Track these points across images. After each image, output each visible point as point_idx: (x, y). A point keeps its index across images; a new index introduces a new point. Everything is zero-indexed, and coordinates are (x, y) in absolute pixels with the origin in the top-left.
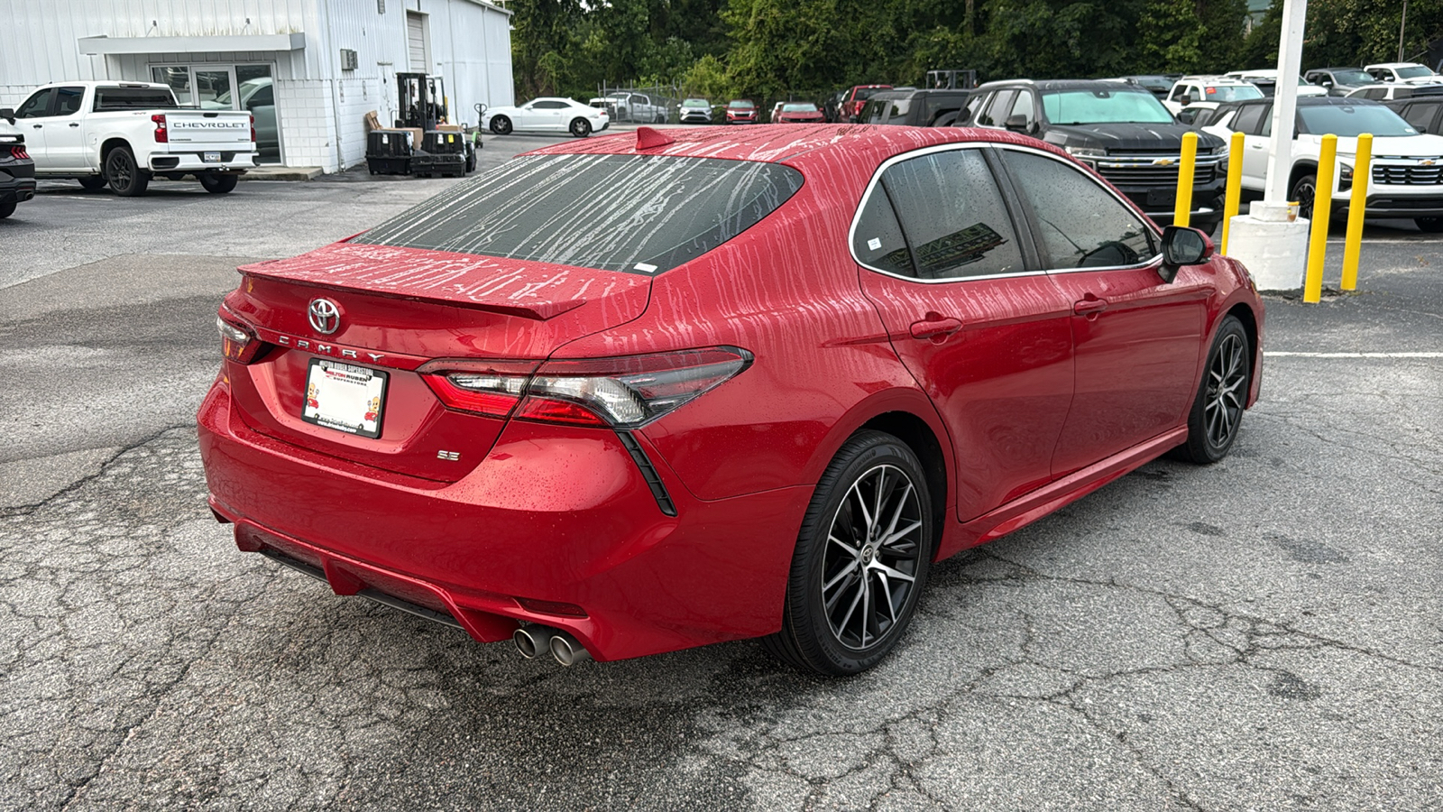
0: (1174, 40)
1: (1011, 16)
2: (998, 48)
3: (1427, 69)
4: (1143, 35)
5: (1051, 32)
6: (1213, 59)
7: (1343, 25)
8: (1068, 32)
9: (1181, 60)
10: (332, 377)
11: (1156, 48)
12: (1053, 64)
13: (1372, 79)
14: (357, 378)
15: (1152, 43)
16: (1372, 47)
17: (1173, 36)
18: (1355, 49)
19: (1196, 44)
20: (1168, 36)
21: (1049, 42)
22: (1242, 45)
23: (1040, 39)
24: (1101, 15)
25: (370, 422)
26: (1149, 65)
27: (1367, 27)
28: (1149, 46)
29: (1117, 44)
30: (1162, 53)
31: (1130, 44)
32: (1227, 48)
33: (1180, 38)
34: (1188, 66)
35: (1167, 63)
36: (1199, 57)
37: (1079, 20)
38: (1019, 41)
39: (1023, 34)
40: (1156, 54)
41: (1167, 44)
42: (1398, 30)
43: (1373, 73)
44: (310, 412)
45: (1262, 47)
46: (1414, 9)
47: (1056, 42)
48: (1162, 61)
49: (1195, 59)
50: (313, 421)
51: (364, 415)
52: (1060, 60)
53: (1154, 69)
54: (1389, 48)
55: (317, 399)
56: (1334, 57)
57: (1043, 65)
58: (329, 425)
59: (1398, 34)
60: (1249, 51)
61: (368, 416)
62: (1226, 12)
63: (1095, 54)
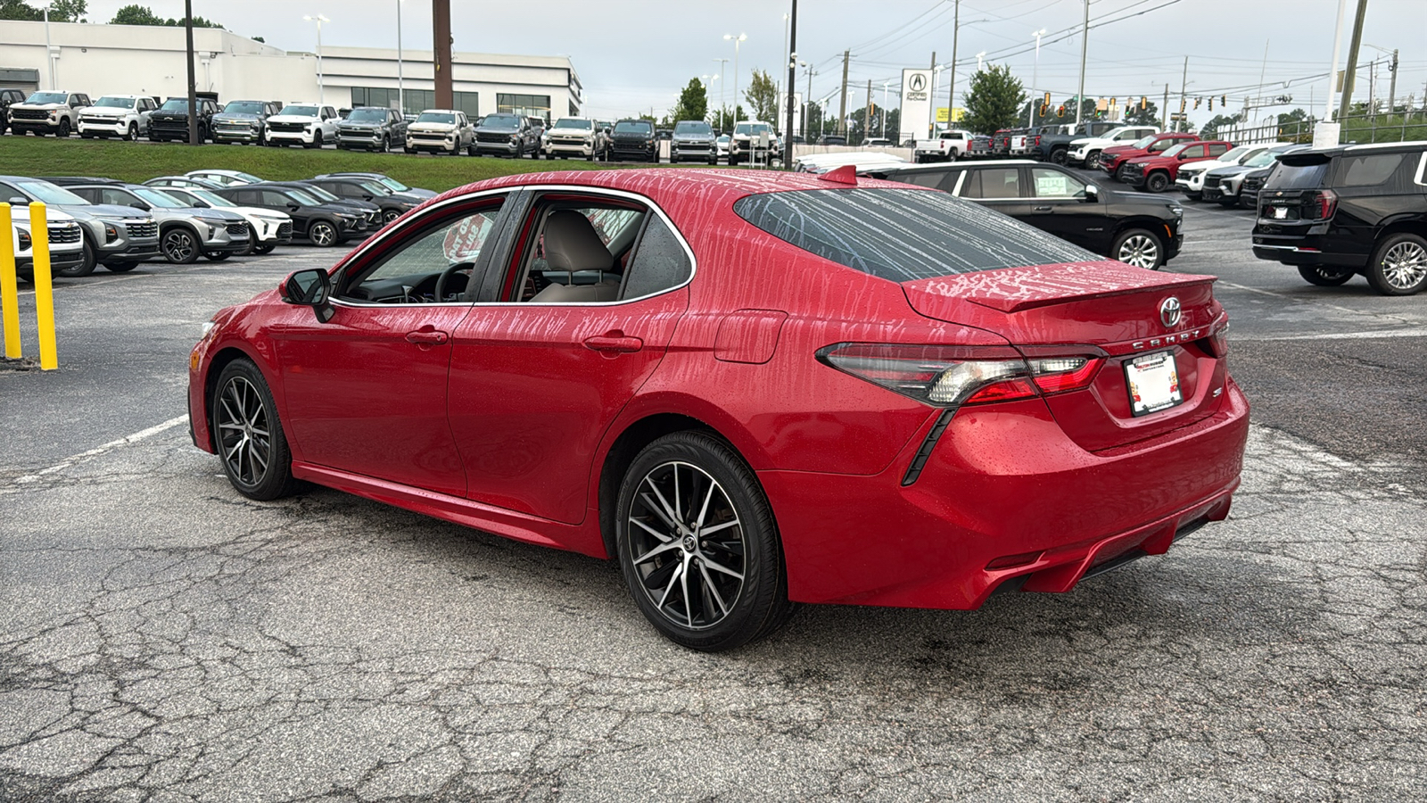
10: (1141, 370)
14: (1157, 363)
25: (1174, 393)
44: (1138, 407)
50: (1146, 411)
51: (1169, 389)
55: (1139, 394)
58: (1158, 409)
61: (1172, 389)
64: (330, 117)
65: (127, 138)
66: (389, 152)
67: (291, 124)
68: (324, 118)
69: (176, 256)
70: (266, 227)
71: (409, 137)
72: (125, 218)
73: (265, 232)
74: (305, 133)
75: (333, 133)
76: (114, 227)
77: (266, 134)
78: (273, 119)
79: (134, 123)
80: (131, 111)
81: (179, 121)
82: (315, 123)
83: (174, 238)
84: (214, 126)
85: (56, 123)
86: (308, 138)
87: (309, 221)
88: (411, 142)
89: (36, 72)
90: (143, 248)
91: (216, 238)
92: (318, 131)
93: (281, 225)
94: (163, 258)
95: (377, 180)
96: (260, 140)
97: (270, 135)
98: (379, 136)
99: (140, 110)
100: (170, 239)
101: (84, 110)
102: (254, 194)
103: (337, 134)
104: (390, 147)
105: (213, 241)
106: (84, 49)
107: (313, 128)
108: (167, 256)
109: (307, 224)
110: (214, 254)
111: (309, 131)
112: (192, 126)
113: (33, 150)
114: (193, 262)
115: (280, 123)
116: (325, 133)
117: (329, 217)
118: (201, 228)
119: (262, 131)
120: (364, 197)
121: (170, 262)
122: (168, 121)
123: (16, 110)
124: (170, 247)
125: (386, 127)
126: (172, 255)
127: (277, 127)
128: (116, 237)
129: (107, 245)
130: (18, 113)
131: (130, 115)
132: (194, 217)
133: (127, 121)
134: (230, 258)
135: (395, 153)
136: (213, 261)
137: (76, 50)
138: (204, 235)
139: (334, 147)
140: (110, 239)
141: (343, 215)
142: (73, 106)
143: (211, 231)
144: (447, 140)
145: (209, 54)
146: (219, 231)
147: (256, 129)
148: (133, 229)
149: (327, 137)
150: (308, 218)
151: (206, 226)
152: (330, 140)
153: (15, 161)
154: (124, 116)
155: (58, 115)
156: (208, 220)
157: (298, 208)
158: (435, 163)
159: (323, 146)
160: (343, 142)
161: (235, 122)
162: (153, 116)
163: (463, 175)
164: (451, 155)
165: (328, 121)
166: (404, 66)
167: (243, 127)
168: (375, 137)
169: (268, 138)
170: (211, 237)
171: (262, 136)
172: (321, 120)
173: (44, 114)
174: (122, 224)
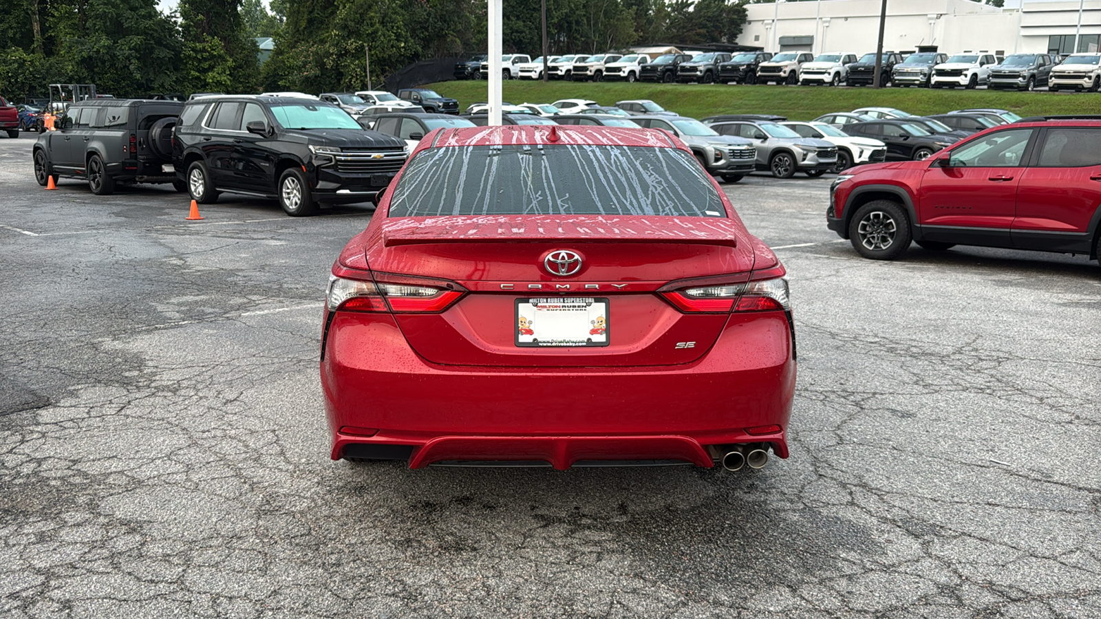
0: (211, 68)
1: (77, 42)
2: (70, 67)
3: (392, 96)
4: (187, 63)
5: (114, 57)
6: (240, 82)
7: (329, 63)
8: (128, 58)
9: (219, 83)
11: (197, 74)
12: (119, 82)
13: (363, 102)
15: (194, 70)
16: (351, 79)
17: (210, 65)
18: (339, 80)
19: (228, 72)
20: (206, 65)
21: (112, 65)
22: (259, 74)
23: (103, 62)
24: (153, 48)
26: (193, 86)
27: (345, 66)
28: (192, 72)
29: (168, 69)
30: (202, 78)
31: (176, 69)
32: (249, 76)
33: (214, 67)
34: (223, 88)
35: (208, 84)
36: (230, 80)
37: (134, 48)
38: (87, 62)
39: (90, 58)
40: (198, 78)
41: (205, 71)
42: (365, 69)
43: (362, 97)
45: (274, 76)
46: (372, 55)
47: (119, 65)
48: (203, 83)
49: (229, 82)
52: (124, 79)
53: (198, 88)
54: (361, 81)
56: (326, 85)
57: (111, 82)
59: (365, 72)
60: (265, 78)
62: (245, 49)
63: (152, 76)
64: (988, 63)
65: (831, 84)
66: (1033, 90)
67: (952, 70)
68: (982, 64)
69: (779, 172)
70: (861, 153)
71: (1051, 77)
72: (730, 145)
73: (860, 156)
74: (963, 77)
75: (986, 76)
76: (720, 151)
77: (932, 78)
78: (938, 67)
79: (838, 73)
80: (837, 64)
81: (868, 71)
82: (973, 68)
83: (780, 160)
84: (893, 74)
85: (786, 75)
86: (963, 80)
87: (914, 148)
88: (1053, 81)
89: (812, 38)
90: (740, 166)
91: (808, 160)
92: (975, 75)
93: (874, 151)
94: (770, 173)
95: (998, 114)
96: (926, 84)
97: (934, 79)
98: (1024, 77)
99: (844, 63)
100: (777, 160)
101: (806, 65)
102: (877, 126)
103: (989, 76)
104: (1034, 86)
105: (806, 162)
106: (846, 18)
107: (969, 74)
108: (774, 172)
109: (913, 150)
110: (813, 172)
111: (966, 76)
112: (876, 75)
113: (768, 95)
114: (791, 177)
115: (944, 70)
116: (980, 76)
117: (930, 145)
118: (798, 153)
119: (929, 76)
120: (977, 129)
121: (774, 176)
122: (861, 71)
123: (762, 67)
124: (776, 166)
125: (1033, 69)
126: (776, 172)
127: (941, 73)
128: (721, 159)
129: (715, 164)
130: (764, 69)
131: (837, 67)
132: (795, 145)
133: (833, 72)
134: (823, 176)
135: (1037, 91)
136: (811, 177)
137: (840, 20)
138: (799, 158)
139: (986, 87)
140: (717, 160)
141: (943, 143)
142: (800, 62)
143: (805, 155)
144: (1086, 79)
145: (935, 16)
146: (810, 155)
147: (925, 75)
148: (733, 153)
149: (981, 80)
150: (914, 145)
151: (802, 151)
152: (984, 82)
153: (754, 102)
154: (831, 68)
155: (788, 70)
156: (804, 148)
157: (908, 137)
158: (1069, 99)
159: (977, 87)
160: (993, 83)
161: (909, 70)
162: (851, 68)
163: (1092, 109)
164: (1088, 92)
165: (985, 67)
166: (1084, 15)
167: (915, 74)
168: (1020, 79)
169: (933, 81)
170: (804, 160)
171: (929, 80)
172: (979, 66)
173: (779, 69)
174: (726, 149)
